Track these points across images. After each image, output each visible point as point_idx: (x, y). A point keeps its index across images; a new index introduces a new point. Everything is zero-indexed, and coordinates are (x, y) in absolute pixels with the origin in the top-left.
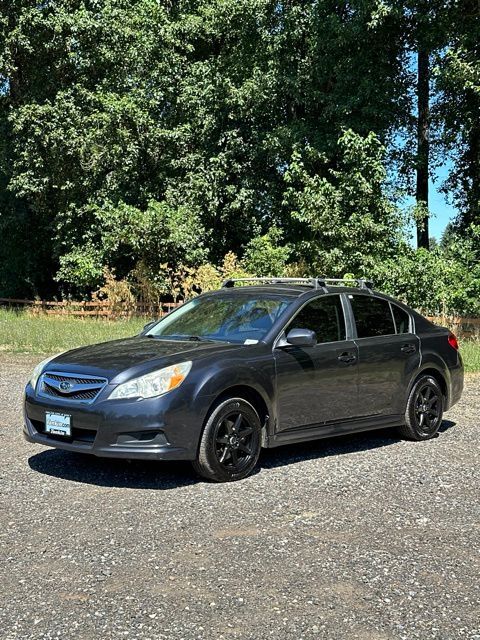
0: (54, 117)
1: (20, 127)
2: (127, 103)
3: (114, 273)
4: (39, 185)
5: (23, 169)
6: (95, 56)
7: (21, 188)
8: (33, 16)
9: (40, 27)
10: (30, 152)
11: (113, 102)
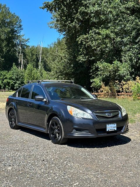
0: (89, 38)
1: (79, 42)
2: (108, 32)
3: (104, 84)
4: (85, 59)
5: (81, 54)
7: (80, 60)
8: (82, 9)
9: (84, 12)
10: (83, 49)
11: (104, 32)
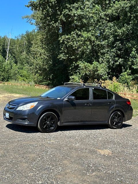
0: (70, 39)
1: (61, 41)
2: (89, 35)
3: (83, 81)
4: (66, 57)
5: (62, 53)
6: (82, 22)
7: (61, 58)
8: (66, 12)
9: (68, 14)
10: (64, 48)
11: (85, 35)
